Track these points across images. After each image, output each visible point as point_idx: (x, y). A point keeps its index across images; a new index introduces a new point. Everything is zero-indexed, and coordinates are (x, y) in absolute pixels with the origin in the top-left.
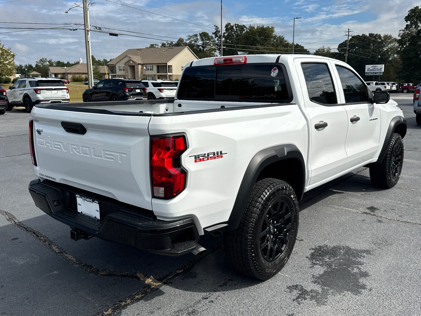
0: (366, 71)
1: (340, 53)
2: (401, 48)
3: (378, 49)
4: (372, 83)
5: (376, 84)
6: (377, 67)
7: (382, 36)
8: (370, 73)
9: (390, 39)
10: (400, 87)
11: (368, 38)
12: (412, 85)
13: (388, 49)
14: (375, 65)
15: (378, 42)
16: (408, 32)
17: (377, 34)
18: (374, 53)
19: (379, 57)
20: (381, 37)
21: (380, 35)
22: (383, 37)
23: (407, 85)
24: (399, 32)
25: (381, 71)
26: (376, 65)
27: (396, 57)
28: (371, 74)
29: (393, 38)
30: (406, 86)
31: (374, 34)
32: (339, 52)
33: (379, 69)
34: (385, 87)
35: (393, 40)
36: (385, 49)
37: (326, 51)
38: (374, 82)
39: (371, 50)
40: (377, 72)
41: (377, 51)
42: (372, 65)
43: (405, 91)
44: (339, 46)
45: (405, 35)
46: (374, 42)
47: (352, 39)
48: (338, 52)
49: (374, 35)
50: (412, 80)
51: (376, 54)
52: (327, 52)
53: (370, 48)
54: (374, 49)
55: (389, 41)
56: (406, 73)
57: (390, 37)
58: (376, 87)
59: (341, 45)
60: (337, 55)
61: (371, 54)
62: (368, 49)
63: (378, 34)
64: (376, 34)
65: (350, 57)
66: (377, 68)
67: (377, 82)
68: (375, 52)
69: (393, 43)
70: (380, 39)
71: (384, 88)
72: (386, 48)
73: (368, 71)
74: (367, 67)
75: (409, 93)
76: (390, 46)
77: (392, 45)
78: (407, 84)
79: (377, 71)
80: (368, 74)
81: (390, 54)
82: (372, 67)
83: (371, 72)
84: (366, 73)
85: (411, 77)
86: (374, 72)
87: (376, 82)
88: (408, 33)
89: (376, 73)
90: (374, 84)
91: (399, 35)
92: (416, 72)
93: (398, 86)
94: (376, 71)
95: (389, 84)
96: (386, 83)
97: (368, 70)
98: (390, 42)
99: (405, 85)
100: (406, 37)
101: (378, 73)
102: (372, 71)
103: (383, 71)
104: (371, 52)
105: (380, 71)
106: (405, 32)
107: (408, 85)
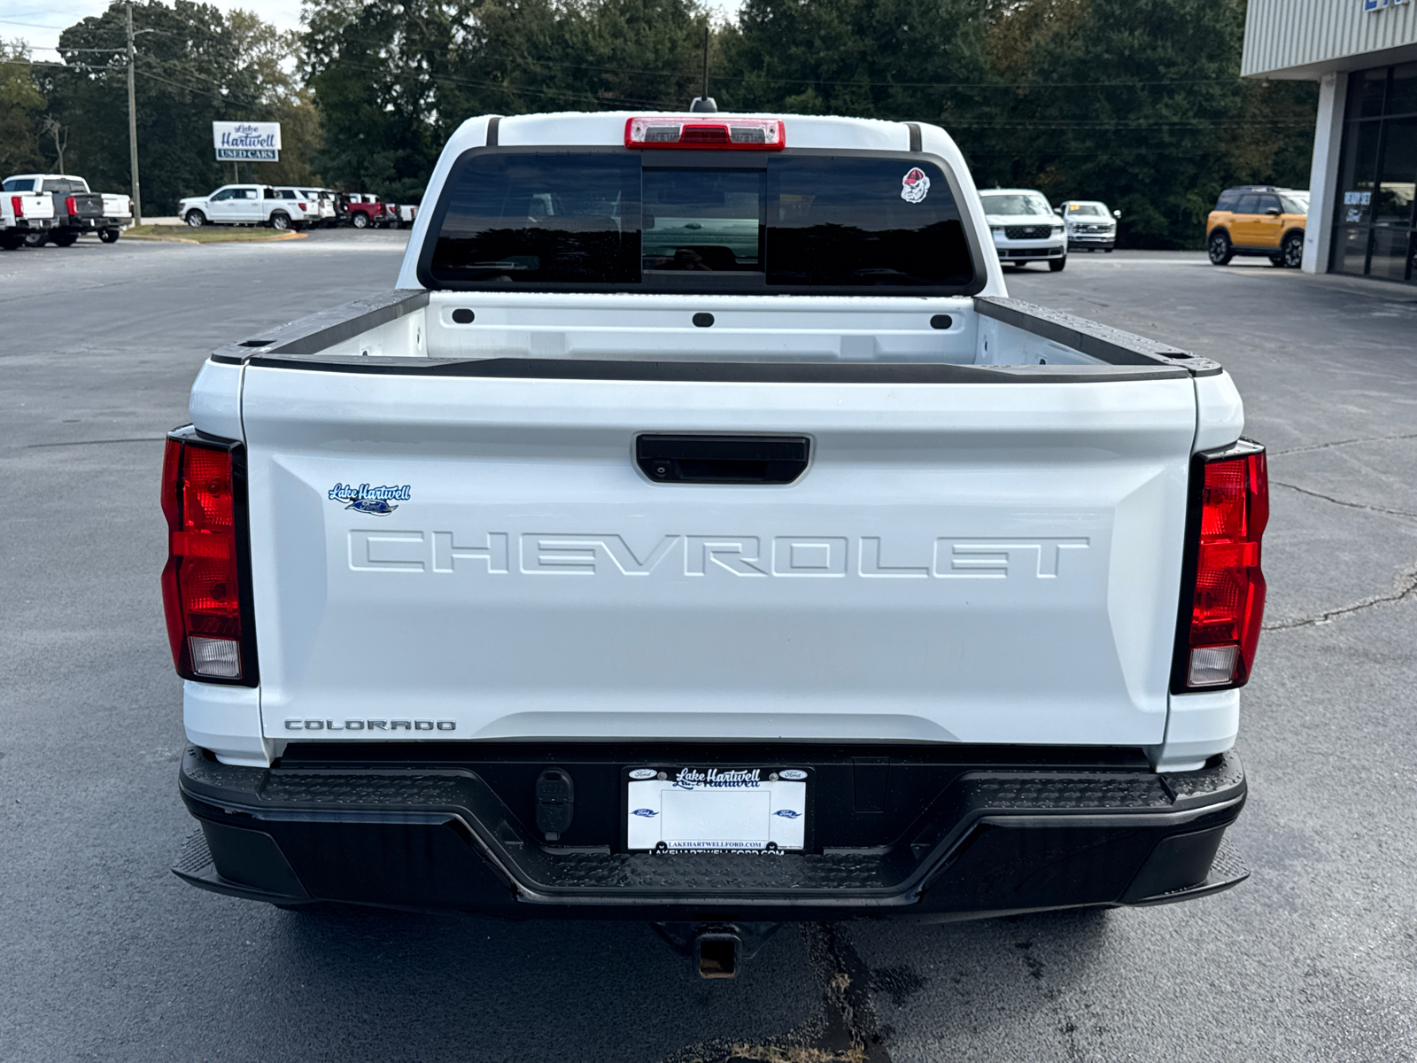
0: (218, 144)
1: (72, 70)
2: (313, 66)
3: (217, 63)
4: (254, 190)
5: (269, 194)
6: (255, 130)
7: (224, 12)
8: (232, 151)
9: (253, 26)
10: (346, 208)
11: (173, 18)
12: (377, 200)
13: (251, 64)
14: (246, 124)
15: (212, 37)
16: (330, 8)
17: (205, 5)
18: (203, 76)
19: (225, 91)
20: (221, 18)
21: (217, 10)
22: (228, 20)
23: (360, 201)
24: (303, 6)
25: (270, 148)
26: (253, 125)
27: (283, 96)
28: (238, 155)
29: (263, 26)
30: (357, 204)
31: (193, 5)
32: (68, 62)
33: (264, 137)
34: (303, 207)
35: (266, 32)
36: (242, 66)
37: (11, 56)
38: (261, 188)
39: (192, 64)
40: (260, 151)
41: (214, 70)
42: (237, 124)
43: (359, 222)
44: (61, 38)
45: (323, 18)
46: (200, 35)
47: (114, 14)
48: (64, 63)
49: (196, 8)
50: (367, 180)
51: (210, 79)
52: (16, 58)
53: (186, 56)
54: (203, 61)
55: (251, 34)
56: (343, 157)
57: (252, 21)
58: (269, 204)
59: (69, 36)
60: (62, 75)
61: (194, 80)
62: (178, 58)
63: (209, 6)
64: (201, 5)
65: (115, 85)
66: (254, 134)
67: (271, 187)
68: (208, 72)
69: (266, 45)
70: (219, 23)
71: (300, 210)
72: (244, 61)
73: (226, 146)
74: (221, 128)
75: (373, 227)
76: (255, 53)
77: (263, 49)
78: (359, 196)
79: (259, 147)
80: (228, 156)
81: (262, 83)
82: (238, 130)
83: (235, 147)
84: (220, 151)
85: (363, 172)
86: (247, 151)
87: (265, 187)
88: (330, 13)
89: (254, 153)
90: (262, 194)
91: (303, 18)
92: (375, 156)
93: (338, 203)
94: (253, 147)
95: (310, 195)
96: (296, 190)
97: (223, 142)
98: (256, 41)
99: (353, 201)
100: (327, 28)
101: (264, 154)
102: (240, 147)
103: (278, 145)
104: (193, 70)
105: (267, 148)
106: (324, 9)
107: (365, 200)
